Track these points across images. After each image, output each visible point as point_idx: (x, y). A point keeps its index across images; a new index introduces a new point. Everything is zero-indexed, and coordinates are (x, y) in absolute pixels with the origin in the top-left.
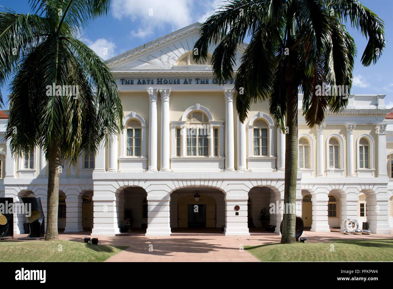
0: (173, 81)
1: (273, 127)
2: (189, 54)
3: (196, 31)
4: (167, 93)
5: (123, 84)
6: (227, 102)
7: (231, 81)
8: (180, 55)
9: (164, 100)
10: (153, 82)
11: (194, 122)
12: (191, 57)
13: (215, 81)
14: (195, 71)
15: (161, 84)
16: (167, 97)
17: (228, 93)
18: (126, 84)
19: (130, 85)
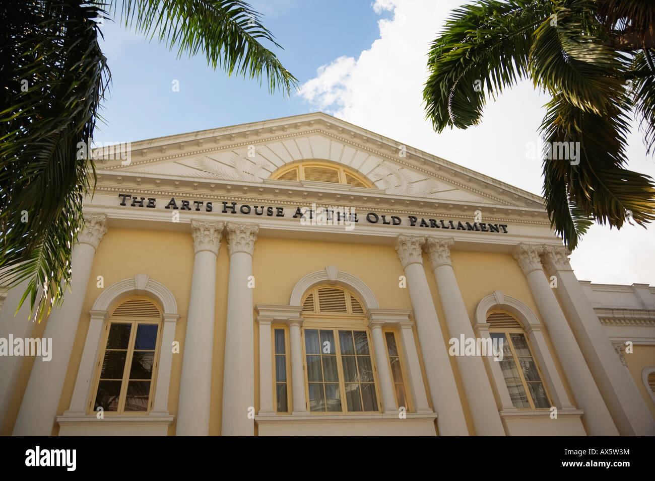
0: (266, 209)
1: (540, 329)
2: (300, 165)
3: (316, 127)
4: (248, 233)
5: (123, 204)
6: (409, 265)
7: (411, 220)
8: (280, 164)
9: (240, 248)
10: (211, 208)
11: (323, 313)
12: (307, 171)
13: (373, 218)
14: (324, 191)
15: (234, 212)
16: (248, 243)
17: (409, 245)
18: (133, 205)
19: (145, 208)
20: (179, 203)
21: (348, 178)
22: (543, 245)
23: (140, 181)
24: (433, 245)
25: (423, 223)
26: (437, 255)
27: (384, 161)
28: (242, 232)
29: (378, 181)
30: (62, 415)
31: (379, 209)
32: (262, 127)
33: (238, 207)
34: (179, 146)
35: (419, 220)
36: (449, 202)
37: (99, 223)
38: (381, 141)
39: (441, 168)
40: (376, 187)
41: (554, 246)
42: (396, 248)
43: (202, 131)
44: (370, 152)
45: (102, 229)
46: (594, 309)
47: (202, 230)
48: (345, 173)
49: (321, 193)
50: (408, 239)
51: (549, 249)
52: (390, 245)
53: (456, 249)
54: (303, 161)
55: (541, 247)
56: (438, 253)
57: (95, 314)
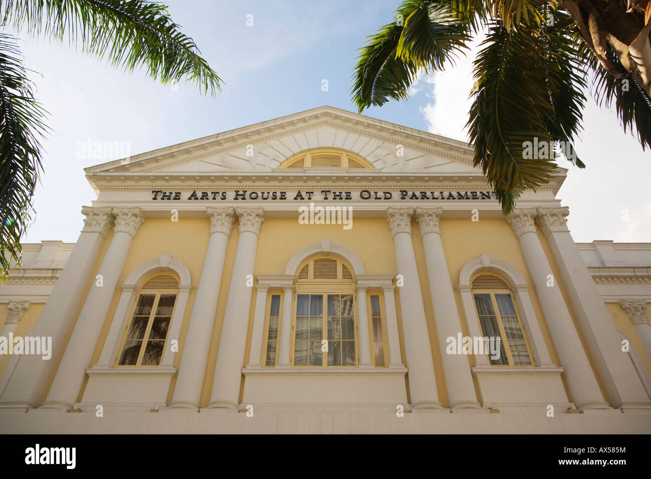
0: (271, 194)
1: (526, 290)
2: (308, 154)
3: (323, 119)
4: (254, 215)
5: (155, 199)
6: (397, 234)
7: (402, 194)
8: (289, 154)
9: (246, 228)
10: (225, 196)
11: (316, 280)
12: (313, 159)
13: (366, 195)
14: (321, 175)
15: (244, 199)
16: (253, 224)
17: (398, 216)
18: (162, 199)
19: (172, 200)
20: (199, 195)
21: (350, 161)
22: (537, 209)
23: (183, 179)
24: (422, 215)
25: (414, 196)
26: (424, 224)
27: (384, 143)
28: (249, 215)
29: (375, 161)
30: (92, 368)
31: (372, 187)
32: (273, 124)
33: (247, 195)
34: (203, 147)
35: (410, 194)
36: (439, 175)
37: (135, 215)
38: (380, 125)
39: (436, 144)
40: (374, 167)
41: (549, 209)
42: (388, 220)
43: (222, 133)
44: (371, 136)
45: (138, 220)
46: (588, 268)
47: (216, 215)
48: (348, 157)
49: (319, 176)
50: (396, 211)
51: (542, 211)
52: (382, 217)
53: (445, 218)
54: (310, 150)
55: (535, 210)
56: (426, 222)
57: (126, 288)
